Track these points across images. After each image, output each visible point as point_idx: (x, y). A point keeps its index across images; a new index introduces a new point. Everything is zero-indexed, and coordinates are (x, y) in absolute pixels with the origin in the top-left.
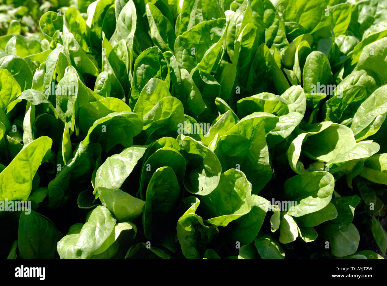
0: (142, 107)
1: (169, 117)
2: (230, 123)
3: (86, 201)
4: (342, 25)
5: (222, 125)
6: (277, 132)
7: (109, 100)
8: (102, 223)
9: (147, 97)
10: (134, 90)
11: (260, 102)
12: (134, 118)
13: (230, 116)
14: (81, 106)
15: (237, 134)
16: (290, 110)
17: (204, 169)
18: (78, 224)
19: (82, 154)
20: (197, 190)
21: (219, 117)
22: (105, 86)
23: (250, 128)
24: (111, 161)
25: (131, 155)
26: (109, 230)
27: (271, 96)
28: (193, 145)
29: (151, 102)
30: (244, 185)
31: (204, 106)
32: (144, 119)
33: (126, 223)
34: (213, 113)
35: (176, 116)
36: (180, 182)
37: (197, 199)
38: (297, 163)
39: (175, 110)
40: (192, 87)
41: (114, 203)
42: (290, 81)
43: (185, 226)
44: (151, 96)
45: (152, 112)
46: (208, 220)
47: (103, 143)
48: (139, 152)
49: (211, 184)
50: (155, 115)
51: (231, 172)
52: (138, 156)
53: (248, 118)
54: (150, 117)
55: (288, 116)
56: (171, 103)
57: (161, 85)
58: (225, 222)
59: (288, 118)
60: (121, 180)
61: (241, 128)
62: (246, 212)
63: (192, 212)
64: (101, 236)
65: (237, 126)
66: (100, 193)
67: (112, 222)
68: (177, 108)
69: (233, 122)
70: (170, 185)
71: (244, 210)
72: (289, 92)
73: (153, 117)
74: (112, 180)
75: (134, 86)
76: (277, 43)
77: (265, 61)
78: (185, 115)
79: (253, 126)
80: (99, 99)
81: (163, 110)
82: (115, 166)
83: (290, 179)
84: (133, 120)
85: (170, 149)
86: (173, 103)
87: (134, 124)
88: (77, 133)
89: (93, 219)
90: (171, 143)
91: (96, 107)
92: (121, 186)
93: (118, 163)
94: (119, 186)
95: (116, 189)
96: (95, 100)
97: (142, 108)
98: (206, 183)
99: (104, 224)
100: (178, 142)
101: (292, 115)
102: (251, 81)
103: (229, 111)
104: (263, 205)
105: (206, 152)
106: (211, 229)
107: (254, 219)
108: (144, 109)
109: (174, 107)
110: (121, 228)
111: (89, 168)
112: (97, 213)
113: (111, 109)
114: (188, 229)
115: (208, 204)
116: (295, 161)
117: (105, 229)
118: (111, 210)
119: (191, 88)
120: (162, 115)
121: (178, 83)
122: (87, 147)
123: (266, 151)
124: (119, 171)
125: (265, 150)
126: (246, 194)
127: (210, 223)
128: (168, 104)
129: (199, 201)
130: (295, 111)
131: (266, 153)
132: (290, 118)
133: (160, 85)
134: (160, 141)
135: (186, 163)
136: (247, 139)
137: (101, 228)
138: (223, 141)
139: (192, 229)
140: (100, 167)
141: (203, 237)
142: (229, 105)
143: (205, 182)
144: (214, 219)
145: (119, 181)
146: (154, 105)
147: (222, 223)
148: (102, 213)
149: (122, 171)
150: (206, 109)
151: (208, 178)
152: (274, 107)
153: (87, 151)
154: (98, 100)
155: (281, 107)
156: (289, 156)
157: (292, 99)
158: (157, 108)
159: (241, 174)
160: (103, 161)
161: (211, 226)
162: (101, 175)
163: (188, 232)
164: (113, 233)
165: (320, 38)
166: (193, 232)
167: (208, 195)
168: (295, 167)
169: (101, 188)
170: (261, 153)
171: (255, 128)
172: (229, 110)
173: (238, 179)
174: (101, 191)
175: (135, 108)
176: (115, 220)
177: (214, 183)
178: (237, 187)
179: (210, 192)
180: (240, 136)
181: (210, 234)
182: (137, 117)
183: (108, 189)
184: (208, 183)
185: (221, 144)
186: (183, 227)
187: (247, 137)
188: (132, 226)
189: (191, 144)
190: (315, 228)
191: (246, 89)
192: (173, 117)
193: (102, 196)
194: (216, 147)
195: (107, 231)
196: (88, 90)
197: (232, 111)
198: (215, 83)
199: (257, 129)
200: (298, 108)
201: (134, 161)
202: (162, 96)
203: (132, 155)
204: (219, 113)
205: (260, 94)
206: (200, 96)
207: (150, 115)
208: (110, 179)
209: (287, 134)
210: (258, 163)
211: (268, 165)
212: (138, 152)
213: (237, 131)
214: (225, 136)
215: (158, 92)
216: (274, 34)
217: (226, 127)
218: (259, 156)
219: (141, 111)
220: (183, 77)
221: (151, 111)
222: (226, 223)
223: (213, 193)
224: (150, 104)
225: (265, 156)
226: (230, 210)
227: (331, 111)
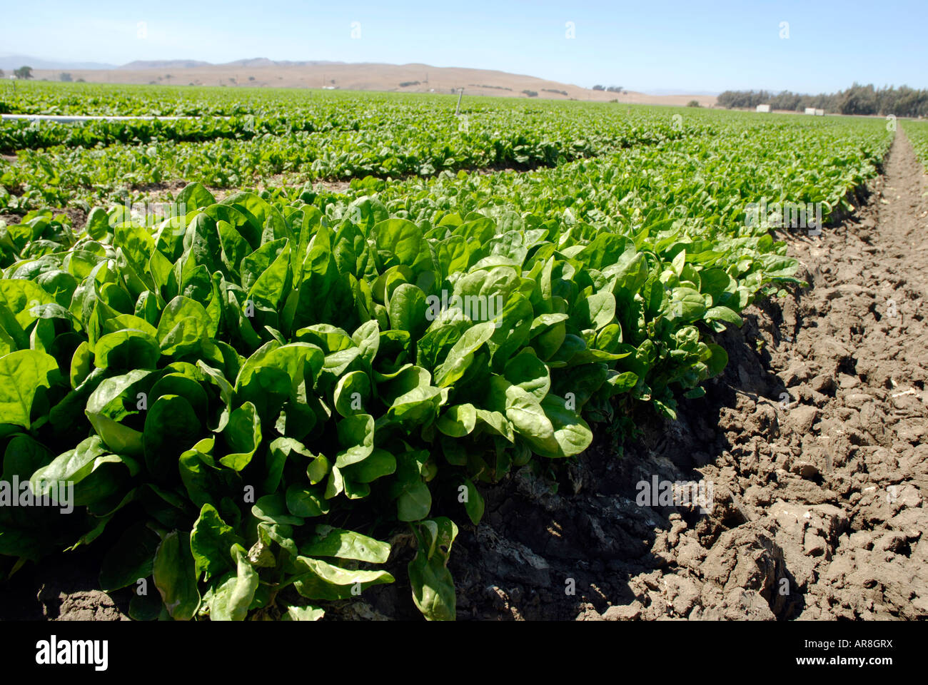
0: (166, 327)
4: (459, 260)
7: (126, 318)
8: (83, 452)
20: (216, 426)
26: (88, 460)
27: (328, 328)
33: (115, 456)
37: (214, 436)
43: (189, 466)
45: (172, 333)
46: (220, 459)
54: (170, 339)
64: (74, 466)
67: (97, 453)
72: (363, 329)
76: (368, 273)
77: (352, 293)
81: (186, 333)
99: (85, 454)
110: (104, 460)
114: (195, 469)
117: (83, 458)
118: (104, 440)
123: (304, 387)
131: (302, 390)
137: (77, 459)
138: (258, 374)
139: (199, 470)
161: (223, 468)
163: (194, 473)
164: (91, 465)
165: (421, 271)
166: (200, 474)
170: (297, 389)
176: (104, 451)
180: (279, 370)
186: (186, 466)
190: (370, 484)
195: (84, 461)
198: (271, 310)
210: (296, 402)
211: (305, 404)
216: (365, 264)
220: (230, 301)
225: (303, 393)
227: (422, 354)
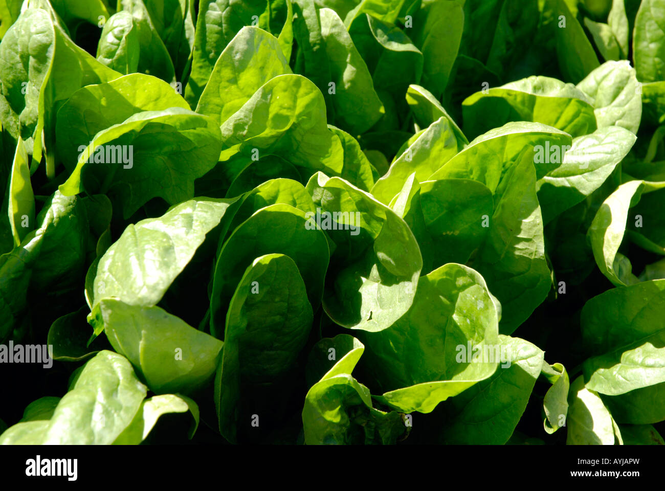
0: (217, 101)
1: (287, 128)
2: (445, 151)
3: (69, 343)
5: (422, 155)
6: (568, 178)
7: (134, 82)
8: (112, 391)
9: (232, 76)
10: (197, 62)
11: (523, 102)
12: (199, 130)
13: (446, 133)
14: (61, 96)
15: (462, 176)
16: (599, 124)
17: (375, 266)
18: (48, 397)
19: (62, 219)
20: (357, 318)
21: (415, 136)
22: (124, 49)
23: (496, 162)
24: (137, 233)
25: (189, 221)
26: (127, 410)
27: (551, 87)
28: (349, 201)
29: (242, 87)
30: (481, 305)
31: (379, 108)
32: (223, 132)
33: (172, 396)
34: (400, 127)
35: (307, 126)
36: (313, 298)
37: (356, 341)
38: (616, 259)
39: (304, 111)
40: (349, 55)
41: (142, 343)
42: (601, 51)
43: (324, 410)
44: (242, 73)
45: (243, 114)
46: (384, 395)
47: (116, 196)
48: (209, 213)
49: (395, 303)
50: (251, 122)
51: (447, 274)
52: (206, 224)
53: (492, 134)
54: (238, 127)
55: (597, 138)
56: (293, 91)
57: (268, 46)
58: (427, 400)
59: (597, 142)
60: (161, 282)
61: (473, 161)
62: (483, 375)
63: (343, 373)
64: (109, 425)
65: (464, 157)
66: (107, 316)
67: (137, 391)
68: (308, 106)
69: (451, 147)
70: (286, 304)
71: (478, 370)
72: (599, 79)
73: (247, 128)
74: (139, 283)
75: (200, 52)
78: (329, 126)
79: (504, 161)
80: (108, 79)
81: (273, 110)
82: (147, 247)
83: (595, 297)
84: (193, 133)
85: (288, 209)
86: (297, 92)
87: (196, 144)
88: (50, 169)
89: (87, 384)
90: (292, 194)
91: (101, 98)
92: (161, 296)
93: (154, 239)
94: (156, 296)
95: (149, 303)
96: (97, 80)
97: (218, 105)
98: (380, 301)
99: (117, 396)
100: (311, 193)
101: (606, 137)
102: (499, 50)
103: (443, 119)
104: (528, 360)
105: (382, 220)
106: (390, 421)
107: (504, 397)
108: (222, 106)
109: (302, 103)
110: (158, 407)
111: (78, 257)
112: (98, 367)
113: (138, 104)
114: (333, 416)
115: (383, 356)
116: (611, 250)
117: (119, 408)
118: (134, 363)
119: (346, 57)
120: (269, 123)
121: (312, 45)
122: (74, 201)
123: (538, 222)
124: (158, 259)
125: (533, 221)
126: (484, 330)
127: (390, 402)
128: (286, 93)
129: (362, 346)
130: (613, 124)
131: (536, 228)
132: (601, 142)
133: (265, 45)
134: (265, 189)
135: (329, 249)
136: (488, 191)
137: (107, 406)
138: (427, 196)
139: (342, 418)
140: (108, 251)
141: (370, 440)
142: (442, 104)
143: (378, 298)
144: (399, 394)
145: (158, 284)
146: (250, 96)
147: (419, 405)
148: (112, 368)
149: (166, 259)
150: (383, 115)
151: (385, 289)
152: (556, 115)
153: (73, 211)
154: (106, 81)
155: (576, 115)
156: (594, 238)
157: (604, 95)
158: (257, 104)
159: (472, 276)
160: (115, 235)
161: (392, 412)
162: (110, 271)
163: (331, 423)
164: (139, 420)
166: (344, 425)
167: (384, 332)
168: (611, 267)
169: (111, 305)
170: (523, 227)
171: (508, 165)
172: (442, 117)
173: (463, 290)
174: (110, 311)
175: (201, 104)
176: (146, 387)
177: (401, 300)
178: (461, 312)
179: (392, 324)
180: (471, 183)
181: (389, 432)
182: (206, 127)
183: (128, 307)
184: (386, 300)
185: (419, 202)
186: (320, 411)
187: (487, 186)
188: (188, 403)
189: (345, 197)
191: (486, 68)
192: (298, 129)
193: (111, 325)
194: (408, 209)
195: (122, 413)
196: (79, 54)
197: (451, 119)
198: (409, 47)
199: (514, 167)
200: (620, 118)
201: (195, 235)
202: (269, 75)
203: (192, 220)
204: (416, 127)
205: (524, 81)
206: (367, 82)
207: (237, 122)
208: (135, 279)
209: (593, 183)
210: (514, 255)
211: (540, 259)
212: (207, 212)
213: (464, 170)
214: (430, 183)
215: (260, 65)
217: (435, 159)
218: (519, 236)
219: (215, 113)
220: (325, 32)
221: (242, 111)
222: (429, 403)
223: (400, 326)
224: (239, 93)
225: (535, 236)
226: (440, 371)
